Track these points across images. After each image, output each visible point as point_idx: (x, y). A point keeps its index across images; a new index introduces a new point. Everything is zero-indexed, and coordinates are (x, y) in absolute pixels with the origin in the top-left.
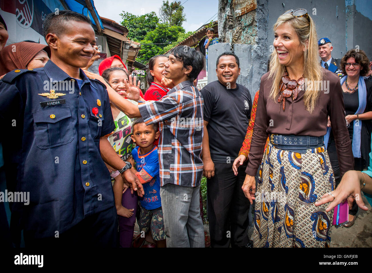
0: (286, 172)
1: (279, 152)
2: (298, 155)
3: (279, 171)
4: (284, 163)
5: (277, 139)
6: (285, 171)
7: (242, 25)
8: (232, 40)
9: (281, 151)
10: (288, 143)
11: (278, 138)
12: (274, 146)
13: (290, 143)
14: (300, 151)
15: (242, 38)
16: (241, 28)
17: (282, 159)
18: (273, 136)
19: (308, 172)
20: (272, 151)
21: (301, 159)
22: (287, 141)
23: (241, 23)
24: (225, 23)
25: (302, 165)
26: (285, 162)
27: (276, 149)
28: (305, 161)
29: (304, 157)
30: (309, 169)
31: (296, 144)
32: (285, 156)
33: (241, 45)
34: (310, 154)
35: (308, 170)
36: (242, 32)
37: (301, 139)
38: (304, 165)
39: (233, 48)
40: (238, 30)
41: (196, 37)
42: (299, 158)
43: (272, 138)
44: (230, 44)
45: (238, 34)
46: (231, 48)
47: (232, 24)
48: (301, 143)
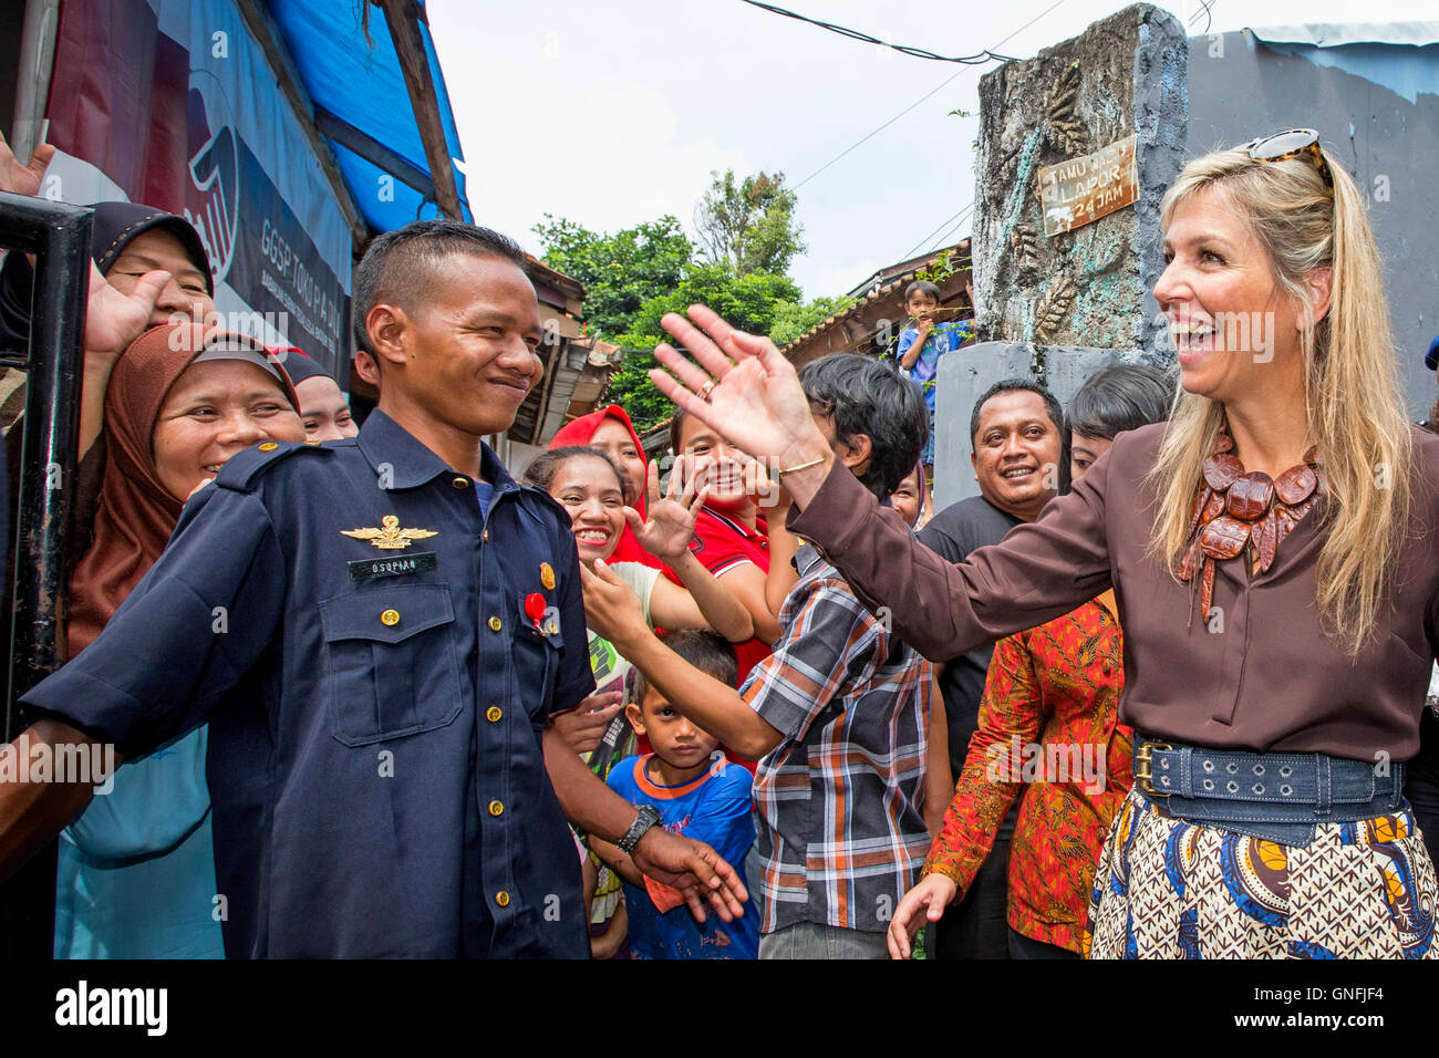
0: (1206, 939)
1: (1177, 834)
2: (1268, 852)
3: (1175, 933)
4: (1196, 893)
5: (1166, 767)
6: (1201, 935)
7: (1074, 268)
8: (1034, 331)
9: (1187, 827)
10: (1220, 787)
11: (1174, 763)
12: (1153, 806)
13: (1232, 787)
14: (1285, 831)
15: (1075, 322)
16: (1072, 282)
17: (1188, 869)
18: (1150, 752)
19: (1322, 943)
20: (1144, 829)
21: (1285, 874)
22: (1217, 778)
23: (1070, 262)
24: (1004, 263)
25: (1290, 903)
26: (1203, 887)
27: (1164, 820)
28: (1306, 886)
29: (1301, 863)
30: (1328, 927)
31: (1259, 793)
32: (1207, 858)
33: (1077, 350)
34: (1331, 850)
35: (1324, 933)
36: (1078, 298)
37: (1286, 771)
38: (1299, 907)
39: (1041, 362)
40: (1061, 289)
41: (857, 320)
42: (1277, 866)
43: (1143, 760)
44: (1030, 346)
45: (1060, 306)
46: (1035, 364)
47: (1034, 265)
48: (1286, 790)
